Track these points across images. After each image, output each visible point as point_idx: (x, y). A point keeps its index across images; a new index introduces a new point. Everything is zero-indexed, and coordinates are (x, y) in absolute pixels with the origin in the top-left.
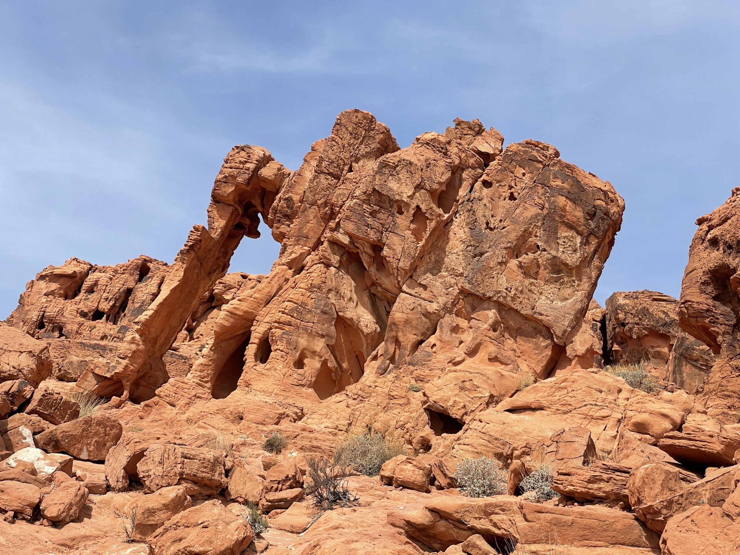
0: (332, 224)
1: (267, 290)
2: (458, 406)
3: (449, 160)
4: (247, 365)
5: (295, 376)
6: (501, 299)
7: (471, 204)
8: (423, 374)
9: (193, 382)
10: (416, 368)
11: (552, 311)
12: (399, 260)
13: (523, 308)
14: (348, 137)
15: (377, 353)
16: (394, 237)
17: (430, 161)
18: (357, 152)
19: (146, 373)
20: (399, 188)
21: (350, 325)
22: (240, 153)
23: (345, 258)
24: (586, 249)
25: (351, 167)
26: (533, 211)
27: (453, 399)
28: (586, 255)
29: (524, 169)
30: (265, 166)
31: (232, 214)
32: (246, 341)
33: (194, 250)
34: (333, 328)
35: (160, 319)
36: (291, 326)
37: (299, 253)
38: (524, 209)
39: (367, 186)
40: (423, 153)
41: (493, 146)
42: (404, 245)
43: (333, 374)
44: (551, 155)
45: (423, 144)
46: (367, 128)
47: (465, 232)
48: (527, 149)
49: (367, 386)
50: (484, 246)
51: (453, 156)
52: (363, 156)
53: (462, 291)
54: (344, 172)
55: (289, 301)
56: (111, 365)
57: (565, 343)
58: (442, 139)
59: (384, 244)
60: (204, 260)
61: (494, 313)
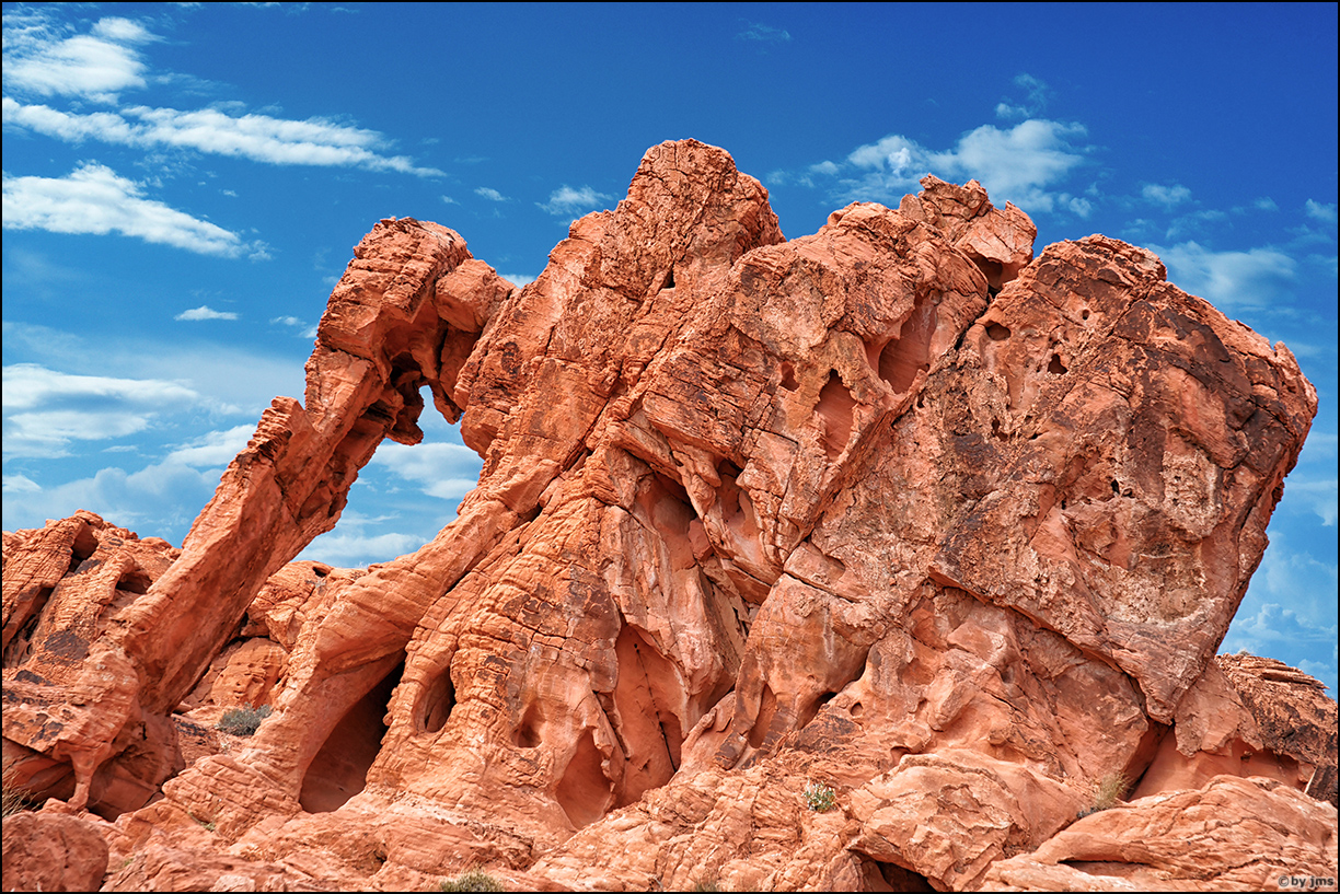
0: (621, 404)
1: (450, 555)
2: (936, 846)
3: (909, 270)
4: (393, 732)
5: (514, 762)
6: (1023, 604)
7: (958, 377)
8: (835, 772)
9: (257, 769)
10: (815, 757)
11: (1145, 641)
12: (782, 497)
13: (1074, 628)
14: (668, 203)
15: (715, 718)
16: (772, 442)
17: (865, 268)
18: (687, 240)
19: (130, 747)
20: (790, 326)
21: (651, 649)
22: (395, 236)
23: (645, 489)
24: (1228, 498)
25: (671, 274)
26: (1105, 400)
27: (922, 831)
28: (1228, 512)
29: (1087, 300)
30: (451, 269)
31: (365, 378)
32: (395, 676)
33: (270, 457)
34: (611, 654)
35: (176, 616)
36: (509, 642)
37: (531, 473)
38: (1085, 394)
39: (712, 319)
40: (851, 248)
41: (1012, 246)
42: (796, 461)
43: (605, 764)
44: (1150, 272)
45: (849, 228)
46: (716, 185)
47: (941, 441)
48: (1094, 255)
49: (697, 792)
50: (988, 475)
51: (921, 261)
52: (702, 251)
53: (933, 579)
54: (655, 286)
55: (506, 581)
56: (49, 721)
57: (1173, 720)
58: (896, 219)
59: (746, 459)
60: (291, 483)
61: (1007, 636)
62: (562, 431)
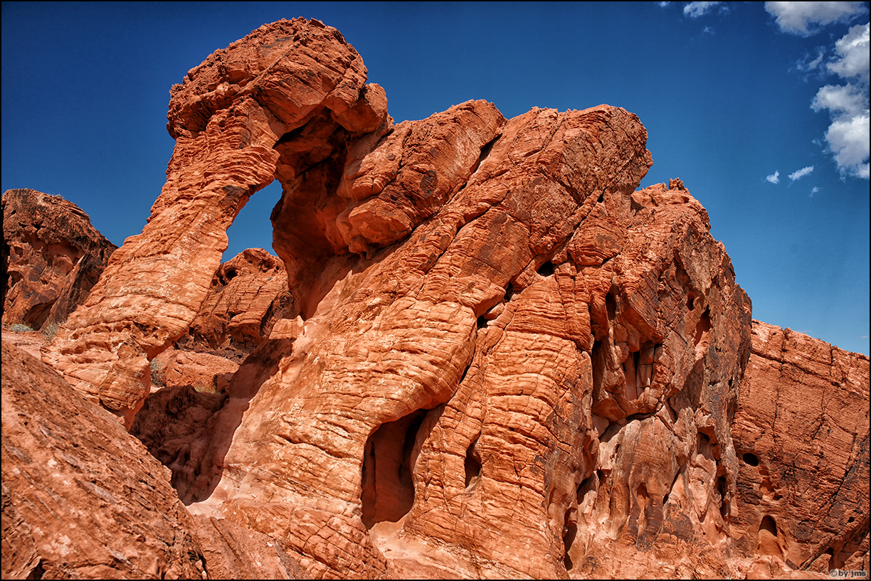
12: (674, 374)
16: (676, 339)
18: (618, 178)
25: (603, 194)
36: (547, 446)
52: (623, 188)
59: (661, 344)
62: (505, 266)
